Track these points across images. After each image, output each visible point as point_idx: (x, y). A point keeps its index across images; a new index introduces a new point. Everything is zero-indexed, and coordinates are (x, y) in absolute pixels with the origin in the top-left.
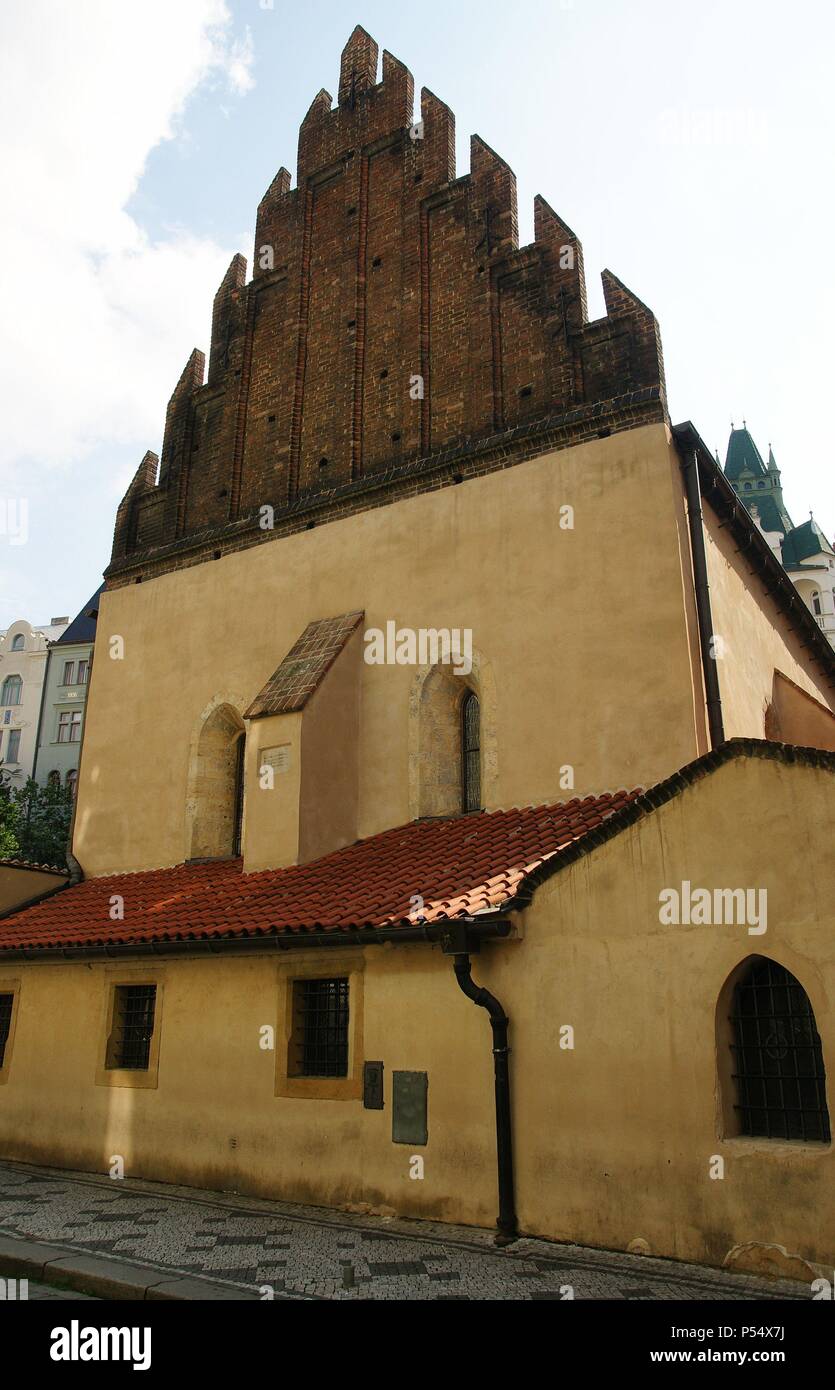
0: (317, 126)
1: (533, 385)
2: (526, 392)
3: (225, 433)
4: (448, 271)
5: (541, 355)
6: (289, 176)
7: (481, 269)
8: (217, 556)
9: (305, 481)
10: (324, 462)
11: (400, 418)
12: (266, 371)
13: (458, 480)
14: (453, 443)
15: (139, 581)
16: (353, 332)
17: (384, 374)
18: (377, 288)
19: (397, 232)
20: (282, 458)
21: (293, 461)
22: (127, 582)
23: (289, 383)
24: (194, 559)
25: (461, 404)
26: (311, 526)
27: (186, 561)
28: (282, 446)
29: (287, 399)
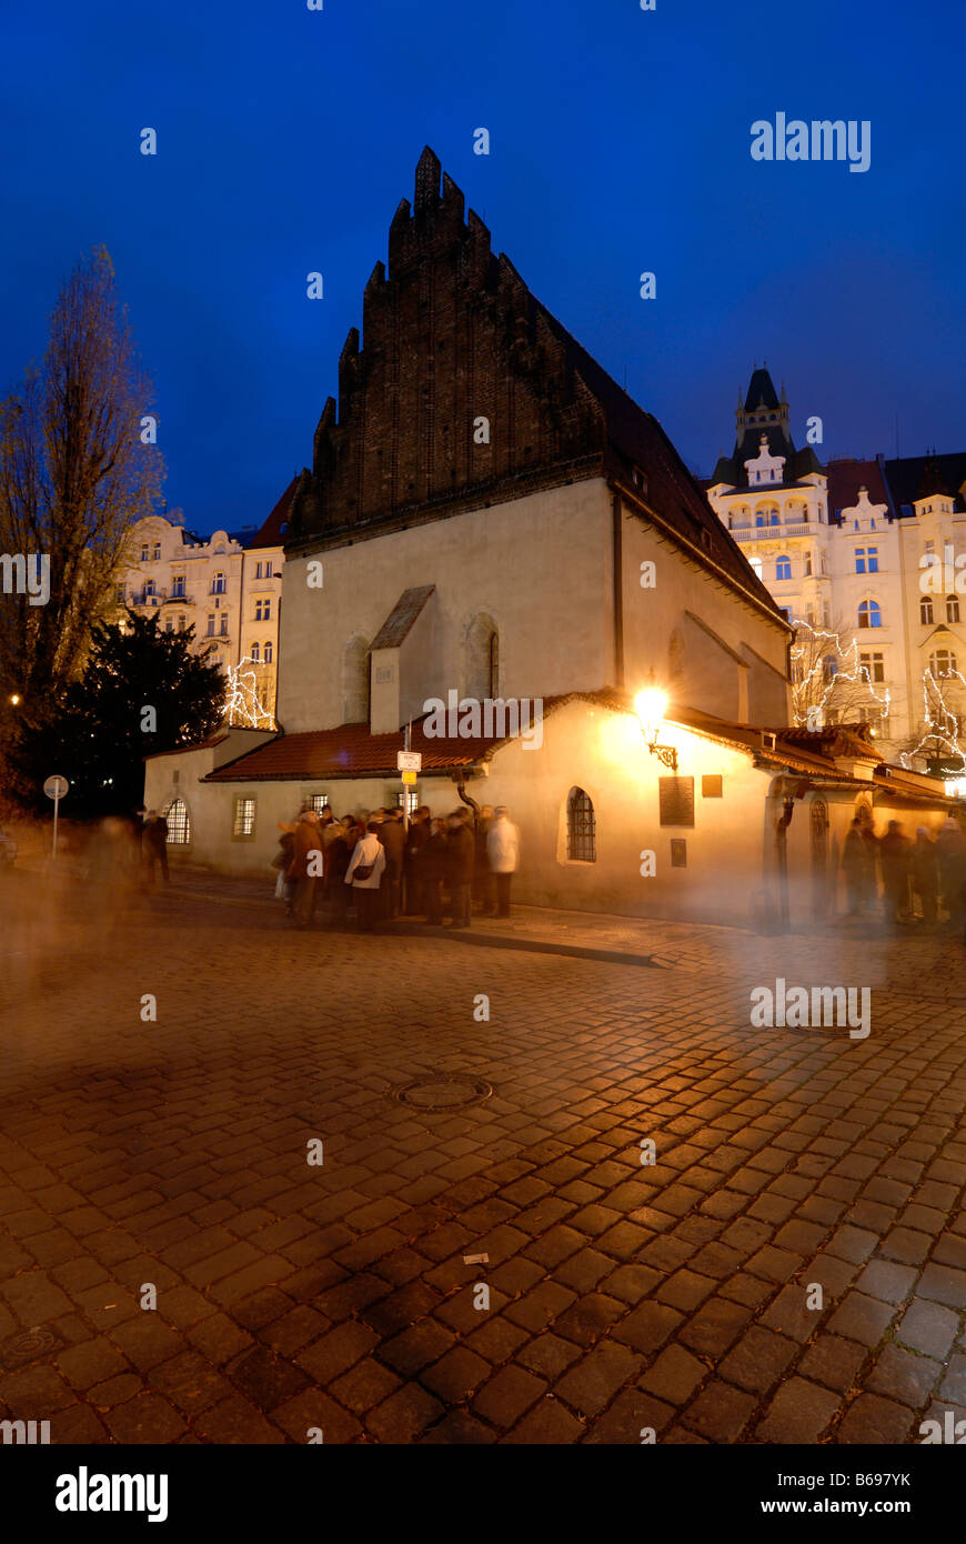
0: (401, 229)
1: (531, 444)
2: (528, 450)
3: (352, 460)
4: (485, 357)
5: (537, 425)
6: (384, 267)
7: (504, 360)
8: (351, 543)
9: (400, 498)
10: (411, 486)
11: (455, 460)
12: (374, 418)
13: (488, 506)
14: (486, 480)
15: (305, 556)
16: (427, 397)
17: (446, 429)
18: (441, 364)
19: (453, 324)
20: (386, 482)
21: (392, 483)
22: (297, 557)
23: (388, 430)
24: (337, 544)
25: (491, 455)
26: (405, 528)
27: (332, 546)
28: (386, 473)
29: (388, 441)
